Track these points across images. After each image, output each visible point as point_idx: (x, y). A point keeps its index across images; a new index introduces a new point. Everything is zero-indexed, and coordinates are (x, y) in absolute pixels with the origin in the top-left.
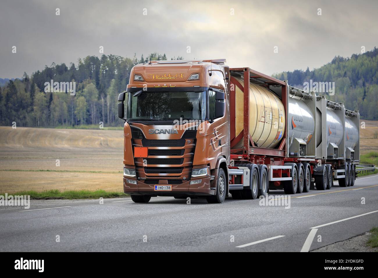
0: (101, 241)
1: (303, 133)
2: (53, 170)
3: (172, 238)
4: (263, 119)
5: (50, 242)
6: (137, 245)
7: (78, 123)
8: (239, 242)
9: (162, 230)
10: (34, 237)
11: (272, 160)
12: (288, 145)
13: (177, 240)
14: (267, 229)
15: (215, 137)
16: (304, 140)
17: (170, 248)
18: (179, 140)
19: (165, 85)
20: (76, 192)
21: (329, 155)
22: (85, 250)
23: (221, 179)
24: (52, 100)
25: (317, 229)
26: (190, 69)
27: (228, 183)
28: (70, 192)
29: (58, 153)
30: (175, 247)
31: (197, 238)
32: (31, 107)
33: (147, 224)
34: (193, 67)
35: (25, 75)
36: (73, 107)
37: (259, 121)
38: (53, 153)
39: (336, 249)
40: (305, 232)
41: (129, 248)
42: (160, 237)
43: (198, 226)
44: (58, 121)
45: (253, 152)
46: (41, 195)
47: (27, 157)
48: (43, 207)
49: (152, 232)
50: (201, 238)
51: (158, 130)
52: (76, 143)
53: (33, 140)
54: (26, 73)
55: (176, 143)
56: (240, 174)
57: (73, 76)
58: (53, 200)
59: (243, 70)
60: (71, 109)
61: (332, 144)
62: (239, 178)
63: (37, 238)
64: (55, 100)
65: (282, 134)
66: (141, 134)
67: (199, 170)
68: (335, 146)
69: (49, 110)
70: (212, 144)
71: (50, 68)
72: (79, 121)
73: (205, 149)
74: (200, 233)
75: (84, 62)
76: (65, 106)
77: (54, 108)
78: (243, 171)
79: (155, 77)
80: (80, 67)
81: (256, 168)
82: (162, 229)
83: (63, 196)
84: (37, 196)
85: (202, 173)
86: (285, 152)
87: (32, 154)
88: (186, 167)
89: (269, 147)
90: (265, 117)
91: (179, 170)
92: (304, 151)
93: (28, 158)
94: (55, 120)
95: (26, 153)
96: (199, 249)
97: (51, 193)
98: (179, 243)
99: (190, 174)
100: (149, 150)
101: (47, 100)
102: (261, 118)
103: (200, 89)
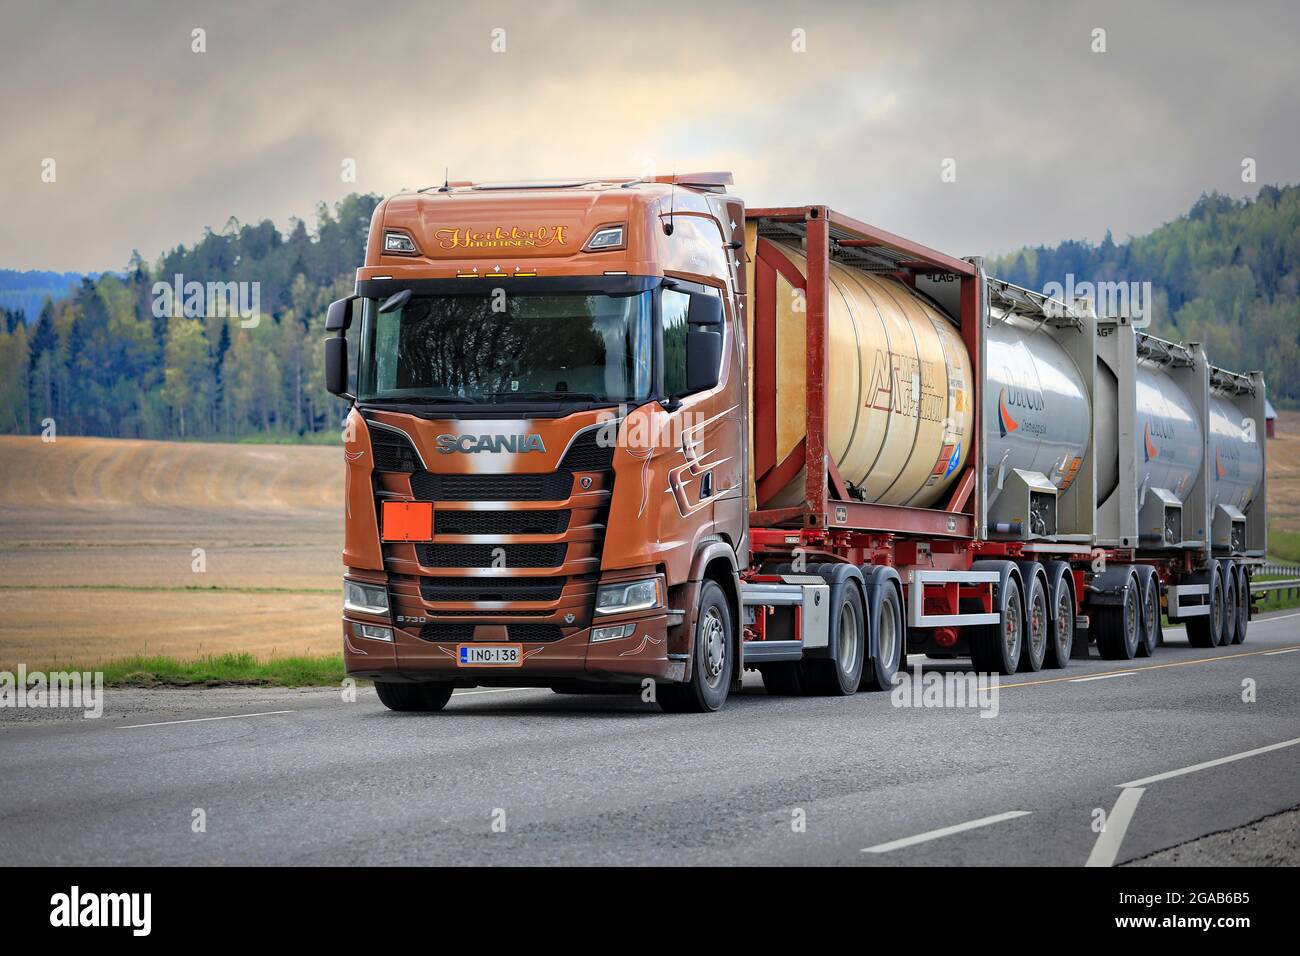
0: (399, 831)
1: (1043, 451)
2: (230, 585)
3: (643, 821)
4: (883, 400)
5: (225, 833)
6: (523, 842)
7: (319, 424)
8: (873, 835)
9: (608, 791)
10: (168, 815)
11: (925, 551)
12: (985, 495)
13: (660, 826)
14: (970, 788)
15: (688, 465)
16: (1049, 478)
17: (636, 853)
18: (547, 474)
19: (497, 269)
20: (313, 661)
21: (1147, 533)
22: (344, 860)
23: (709, 620)
24: (229, 344)
25: (1143, 790)
26: (589, 210)
27: (742, 637)
28: (292, 660)
29: (248, 528)
30: (653, 851)
31: (728, 818)
32: (155, 369)
33: (554, 772)
34: (605, 200)
35: (137, 260)
36: (298, 368)
37: (867, 406)
38: (232, 527)
39: (1206, 858)
40: (1101, 799)
41: (494, 852)
42: (601, 816)
43: (731, 780)
44: (250, 418)
45: (844, 519)
46: (190, 672)
47: (143, 541)
48: (199, 714)
49: (572, 798)
50: (741, 819)
51: (473, 439)
52: (312, 493)
53: (162, 485)
54: (139, 253)
55: (538, 485)
56: (790, 604)
57: (298, 263)
58: (233, 690)
59: (804, 215)
60: (295, 376)
61: (1160, 493)
62: (786, 618)
63: (179, 819)
64: (239, 346)
65: (960, 454)
66: (408, 455)
67: (626, 587)
68: (1169, 499)
69: (219, 381)
70: (674, 489)
71: (220, 237)
72: (322, 419)
73: (647, 511)
74: (737, 802)
75: (339, 217)
76: (272, 364)
77: (235, 375)
78: (802, 592)
79: (462, 241)
80: (323, 232)
81: (855, 579)
82: (607, 788)
83: (267, 674)
84: (179, 675)
85: (636, 597)
86: (971, 520)
87: (158, 531)
88: (577, 577)
89: (913, 501)
90: (891, 392)
91: (549, 587)
92: (1050, 517)
93: (146, 544)
94: (238, 415)
95: (140, 527)
96: (734, 859)
97: (226, 664)
98: (666, 836)
99: (592, 602)
100: (436, 512)
101: (210, 347)
102: (875, 395)
103: (630, 283)
